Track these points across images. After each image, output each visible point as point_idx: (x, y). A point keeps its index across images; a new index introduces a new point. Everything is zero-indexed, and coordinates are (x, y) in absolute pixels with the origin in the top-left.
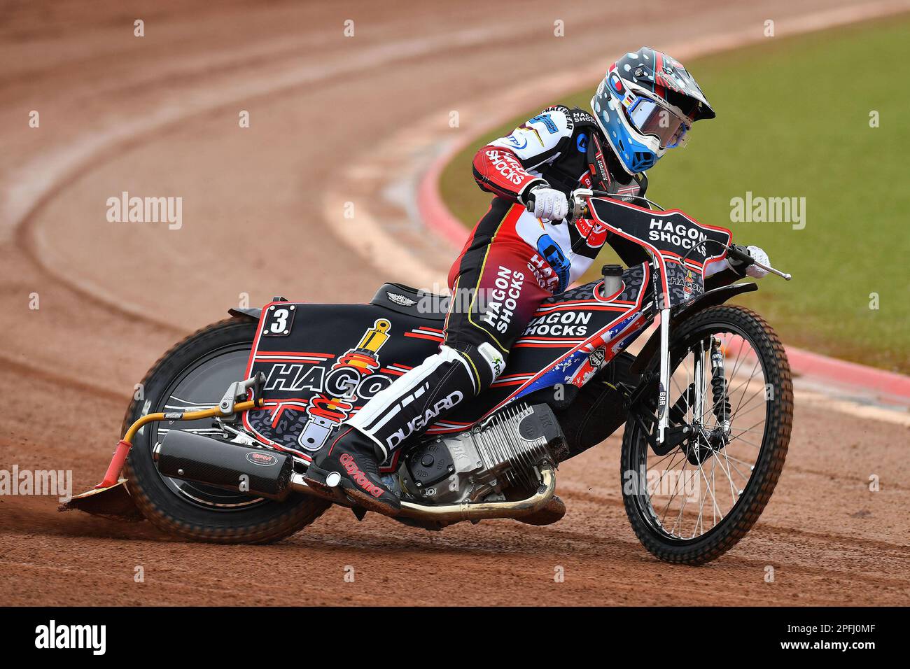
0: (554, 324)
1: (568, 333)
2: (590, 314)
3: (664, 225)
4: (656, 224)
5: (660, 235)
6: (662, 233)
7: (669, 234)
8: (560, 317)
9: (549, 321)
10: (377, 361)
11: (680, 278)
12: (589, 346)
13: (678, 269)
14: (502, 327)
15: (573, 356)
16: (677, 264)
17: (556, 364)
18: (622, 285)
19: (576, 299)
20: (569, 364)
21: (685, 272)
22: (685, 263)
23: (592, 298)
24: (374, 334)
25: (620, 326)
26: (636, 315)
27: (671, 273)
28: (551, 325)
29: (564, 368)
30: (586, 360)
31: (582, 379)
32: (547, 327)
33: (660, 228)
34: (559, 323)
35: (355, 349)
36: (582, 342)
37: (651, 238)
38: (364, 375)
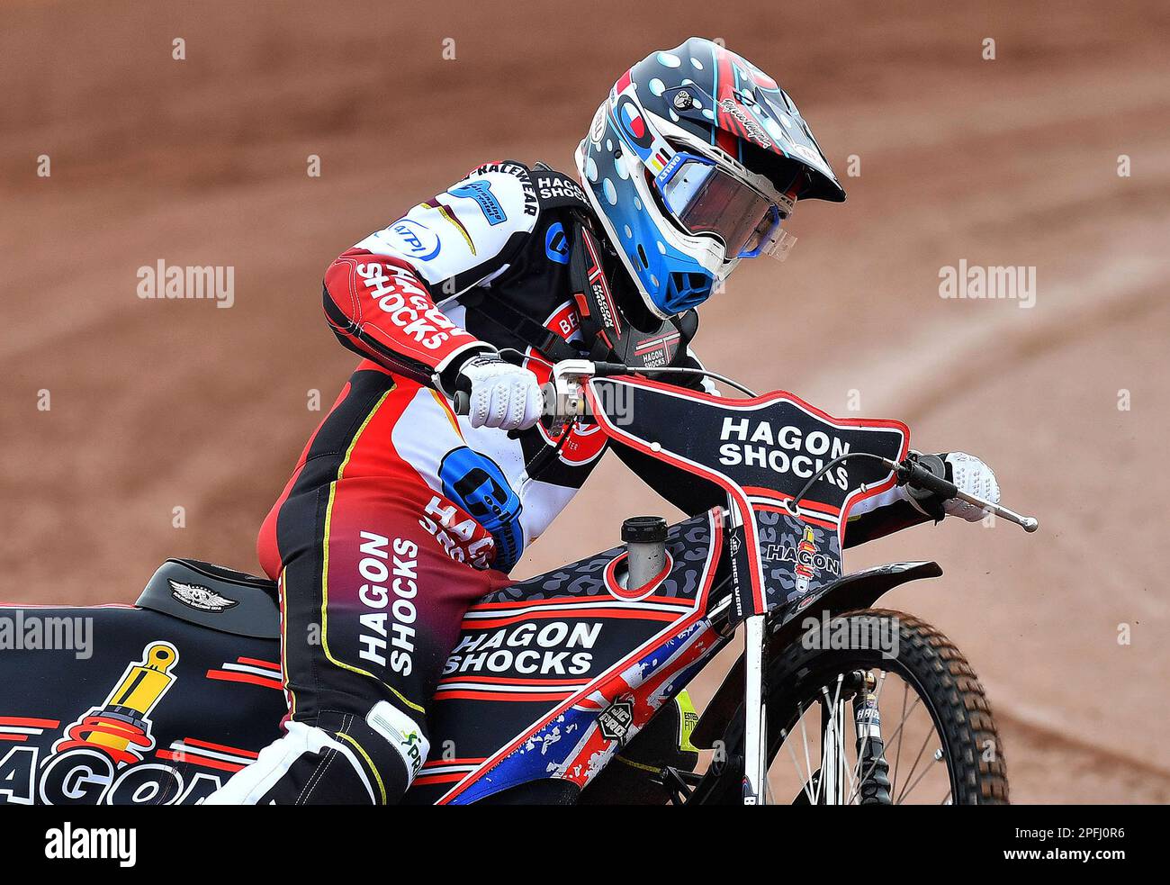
0: (521, 649)
1: (552, 669)
2: (598, 627)
3: (751, 430)
4: (735, 428)
5: (742, 452)
6: (748, 448)
7: (762, 450)
8: (536, 633)
9: (512, 642)
10: (149, 735)
11: (787, 544)
12: (596, 696)
13: (782, 527)
14: (402, 664)
15: (561, 719)
16: (781, 516)
17: (526, 739)
18: (667, 561)
19: (569, 594)
20: (555, 736)
21: (798, 531)
22: (800, 511)
23: (603, 591)
24: (143, 674)
25: (662, 652)
26: (696, 628)
27: (769, 535)
28: (516, 651)
29: (545, 747)
30: (593, 727)
31: (586, 767)
32: (508, 655)
33: (742, 437)
34: (534, 645)
35: (102, 708)
36: (581, 689)
37: (724, 461)
38: (121, 765)
